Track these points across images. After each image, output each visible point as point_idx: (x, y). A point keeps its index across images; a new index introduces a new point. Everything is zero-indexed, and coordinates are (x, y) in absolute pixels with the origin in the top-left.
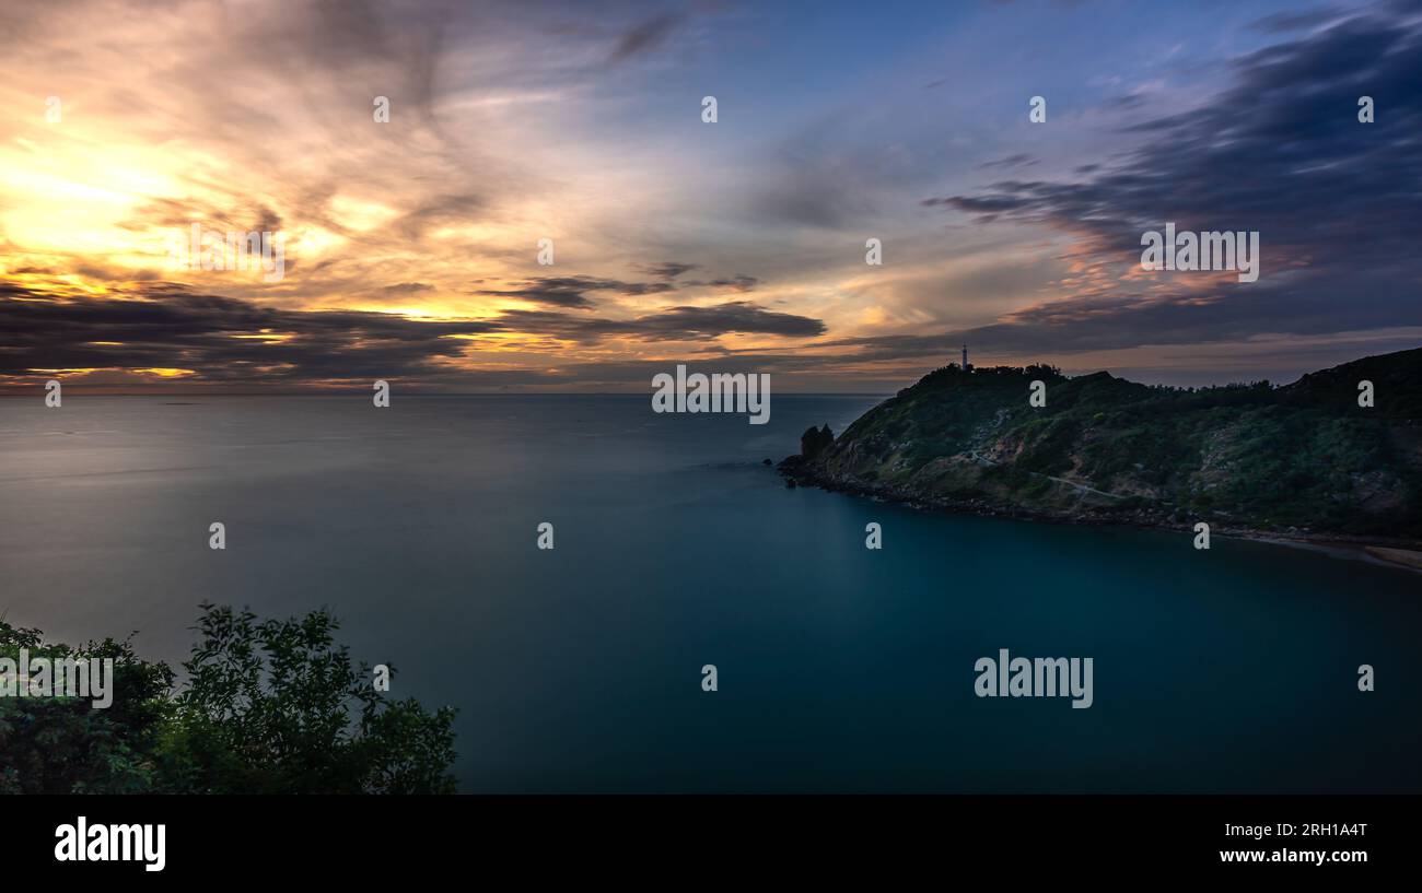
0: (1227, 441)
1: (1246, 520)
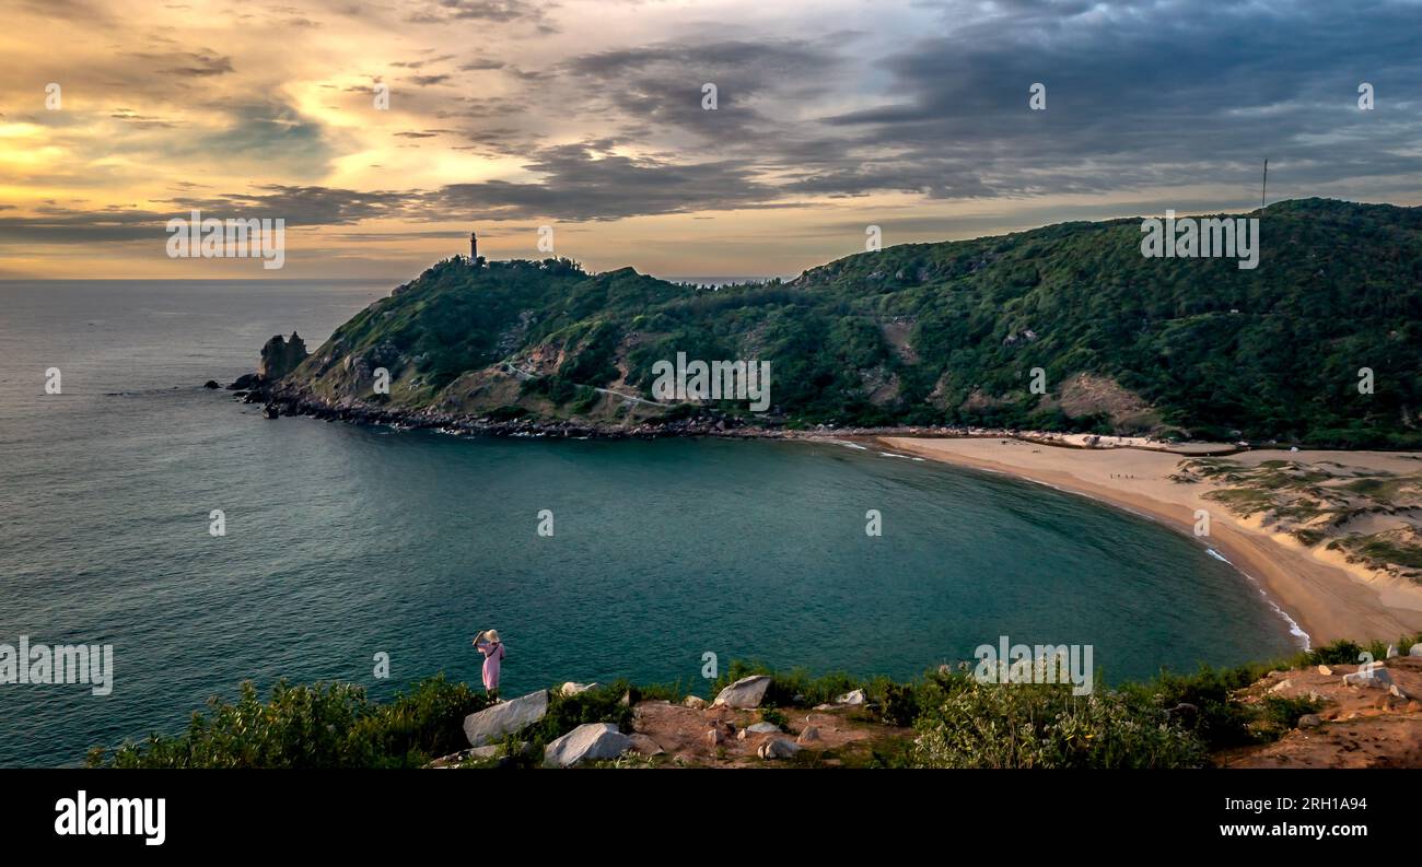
0: (759, 342)
1: (783, 421)
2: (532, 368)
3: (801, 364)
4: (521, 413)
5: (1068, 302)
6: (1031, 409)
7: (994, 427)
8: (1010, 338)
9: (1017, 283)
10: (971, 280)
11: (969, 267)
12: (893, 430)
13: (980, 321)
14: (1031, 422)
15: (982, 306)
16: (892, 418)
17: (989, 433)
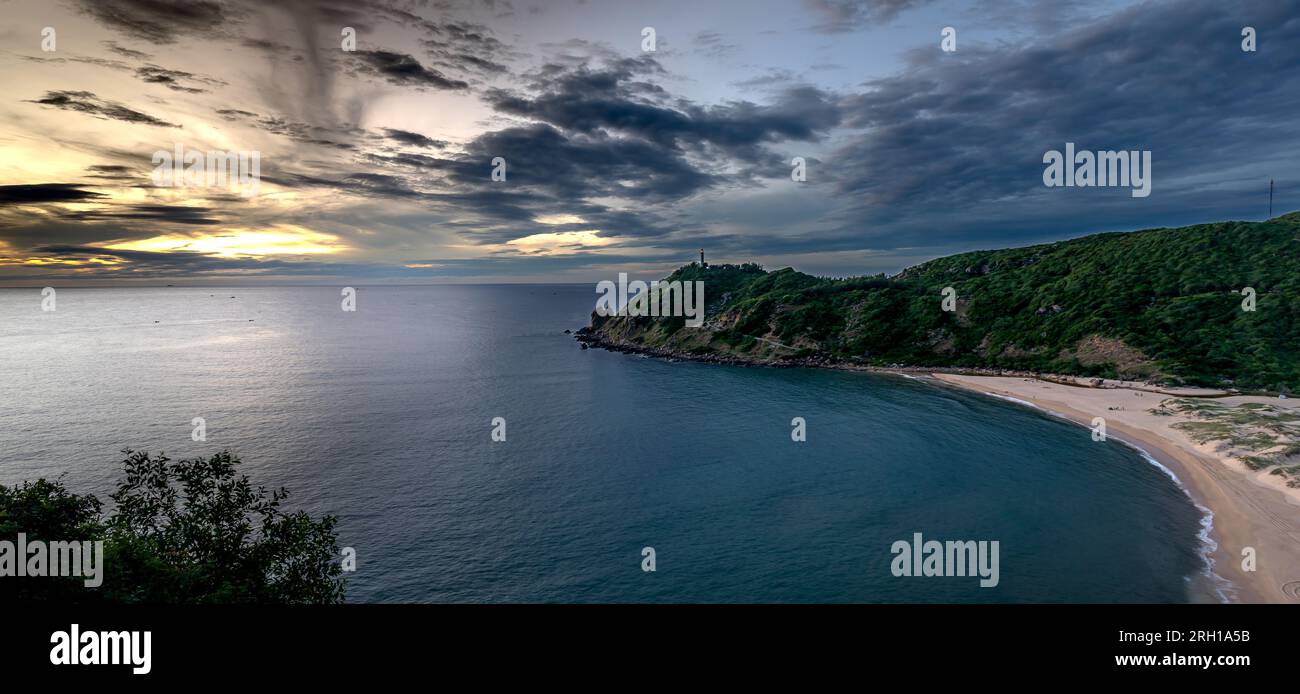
0: (860, 312)
1: (869, 360)
2: (720, 325)
3: (886, 325)
4: (710, 350)
5: (1089, 285)
6: (1052, 358)
7: (1022, 370)
8: (1041, 310)
9: (1053, 274)
10: (1016, 272)
11: (1020, 264)
12: (947, 370)
13: (1020, 298)
14: (1051, 368)
15: (1022, 289)
16: (946, 362)
17: (1017, 374)
